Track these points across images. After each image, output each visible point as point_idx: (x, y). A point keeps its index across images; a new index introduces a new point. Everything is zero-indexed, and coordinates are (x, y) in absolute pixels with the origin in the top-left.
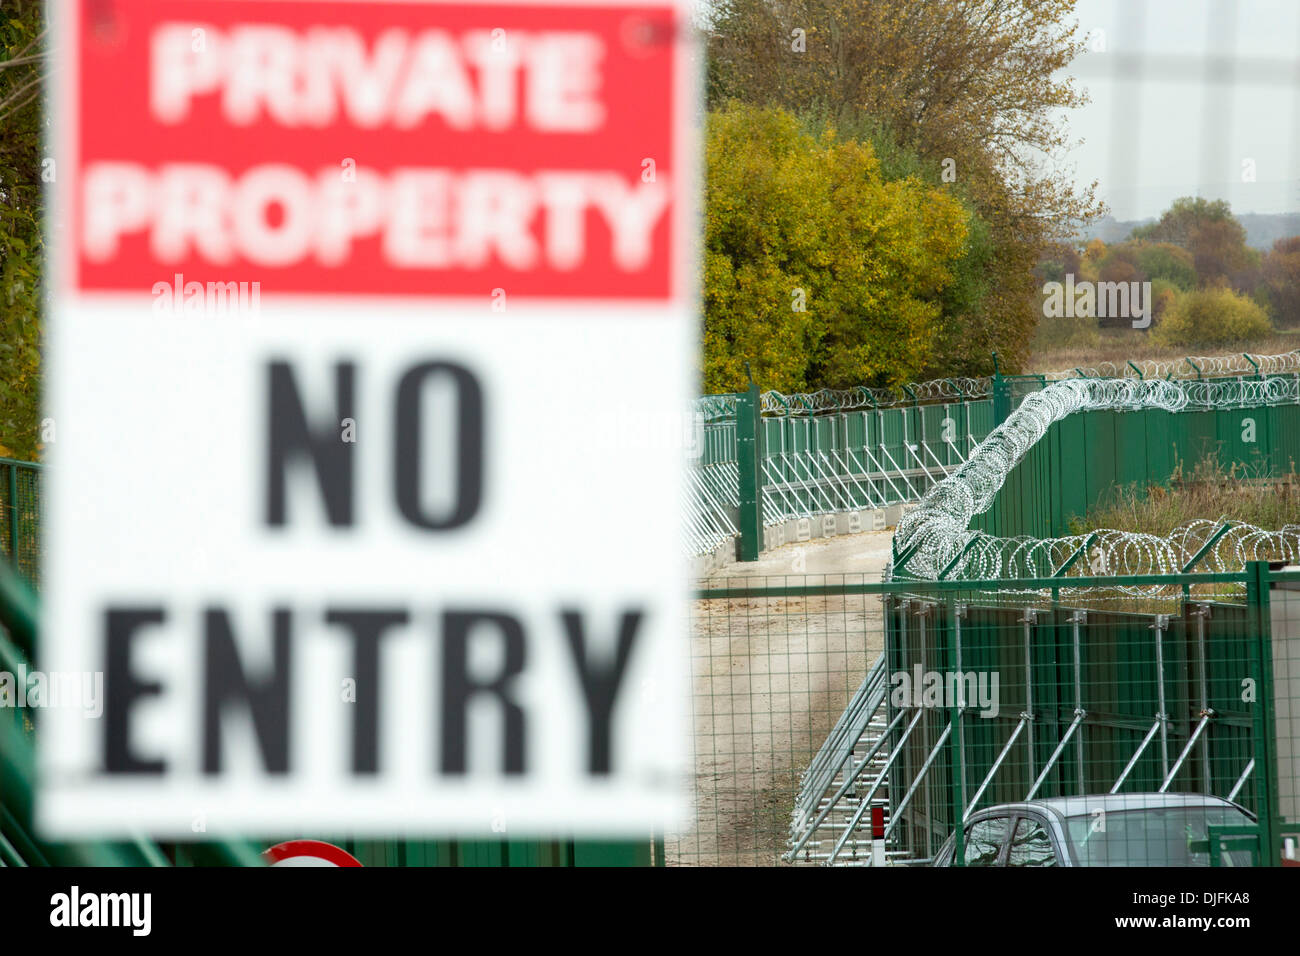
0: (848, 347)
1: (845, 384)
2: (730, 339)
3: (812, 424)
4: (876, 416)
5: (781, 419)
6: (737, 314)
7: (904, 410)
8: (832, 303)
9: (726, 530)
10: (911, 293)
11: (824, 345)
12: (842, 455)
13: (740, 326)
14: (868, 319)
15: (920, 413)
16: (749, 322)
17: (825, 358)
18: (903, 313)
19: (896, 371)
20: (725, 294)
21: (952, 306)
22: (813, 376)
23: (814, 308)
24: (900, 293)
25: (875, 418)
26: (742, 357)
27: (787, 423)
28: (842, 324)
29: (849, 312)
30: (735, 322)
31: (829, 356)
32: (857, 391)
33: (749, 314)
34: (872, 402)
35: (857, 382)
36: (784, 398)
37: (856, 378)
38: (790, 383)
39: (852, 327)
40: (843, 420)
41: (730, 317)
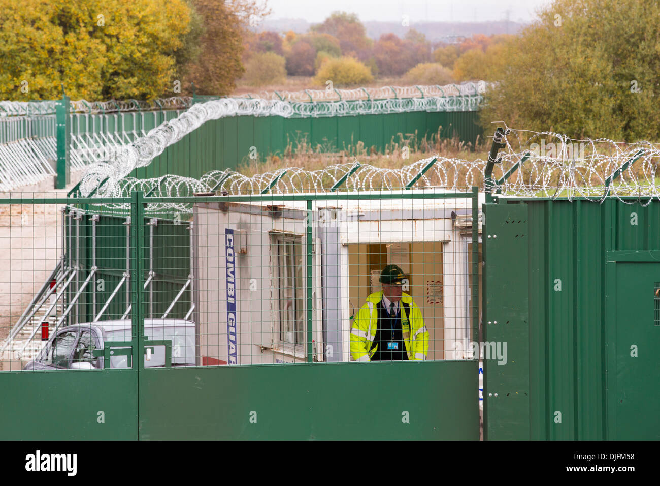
0: (125, 78)
1: (122, 98)
2: (62, 72)
3: (104, 118)
4: (140, 116)
5: (87, 115)
6: (65, 59)
7: (155, 113)
8: (116, 55)
9: (48, 172)
10: (160, 51)
11: (112, 77)
12: (121, 135)
13: (67, 65)
14: (136, 64)
15: (164, 115)
16: (72, 63)
17: (113, 84)
18: (155, 61)
19: (151, 92)
20: (59, 47)
21: (182, 59)
22: (107, 93)
23: (107, 57)
24: (154, 51)
25: (139, 116)
26: (67, 82)
27: (90, 117)
28: (122, 67)
29: (126, 60)
30: (64, 63)
31: (115, 83)
32: (129, 101)
33: (72, 58)
34: (138, 108)
35: (130, 97)
36: (89, 104)
37: (129, 95)
38: (93, 96)
39: (127, 67)
40: (121, 117)
41: (62, 60)
